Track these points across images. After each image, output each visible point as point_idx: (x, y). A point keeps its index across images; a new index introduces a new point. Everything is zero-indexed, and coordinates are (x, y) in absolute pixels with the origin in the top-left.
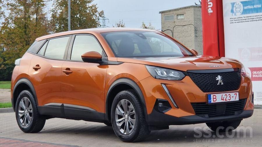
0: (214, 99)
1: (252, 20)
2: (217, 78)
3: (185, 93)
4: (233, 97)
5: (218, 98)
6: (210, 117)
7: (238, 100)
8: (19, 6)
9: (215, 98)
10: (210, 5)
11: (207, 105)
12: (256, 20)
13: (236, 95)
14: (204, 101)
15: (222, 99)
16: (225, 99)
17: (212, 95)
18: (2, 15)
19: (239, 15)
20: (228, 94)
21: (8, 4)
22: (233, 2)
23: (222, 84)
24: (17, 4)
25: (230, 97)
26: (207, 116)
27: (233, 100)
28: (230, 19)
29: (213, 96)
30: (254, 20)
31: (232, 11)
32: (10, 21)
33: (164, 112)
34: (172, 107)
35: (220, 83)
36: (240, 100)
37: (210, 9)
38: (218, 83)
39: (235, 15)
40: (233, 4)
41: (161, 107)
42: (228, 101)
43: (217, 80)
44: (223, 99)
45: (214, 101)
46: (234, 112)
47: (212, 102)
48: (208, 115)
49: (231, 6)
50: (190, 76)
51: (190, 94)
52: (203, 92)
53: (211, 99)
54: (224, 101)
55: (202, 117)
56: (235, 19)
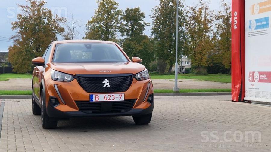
0: (96, 99)
1: (260, 34)
2: (103, 81)
3: (69, 93)
4: (117, 97)
5: (101, 98)
6: (93, 113)
7: (124, 100)
8: (224, 25)
9: (98, 98)
10: (236, 22)
11: (89, 103)
12: (263, 34)
13: (121, 96)
14: (88, 99)
15: (104, 99)
16: (108, 99)
17: (94, 96)
18: (212, 31)
19: (253, 30)
20: (111, 95)
21: (216, 24)
22: (250, 20)
23: (109, 86)
24: (223, 24)
25: (114, 97)
26: (90, 112)
27: (116, 100)
28: (249, 33)
29: (96, 96)
30: (262, 34)
31: (250, 27)
32: (217, 35)
33: (54, 106)
34: (60, 103)
35: (107, 86)
36: (125, 100)
37: (235, 26)
38: (104, 85)
39: (251, 30)
40: (250, 21)
41: (53, 103)
42: (112, 100)
43: (103, 83)
44: (106, 99)
45: (96, 100)
46: (121, 110)
47: (94, 100)
48: (92, 111)
49: (249, 23)
50: (77, 79)
51: (74, 94)
52: (87, 93)
53: (93, 98)
54: (107, 100)
55: (86, 113)
56: (251, 33)
